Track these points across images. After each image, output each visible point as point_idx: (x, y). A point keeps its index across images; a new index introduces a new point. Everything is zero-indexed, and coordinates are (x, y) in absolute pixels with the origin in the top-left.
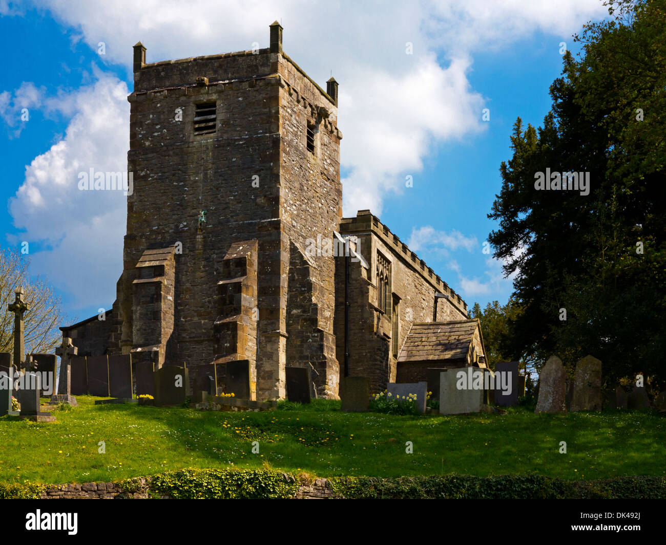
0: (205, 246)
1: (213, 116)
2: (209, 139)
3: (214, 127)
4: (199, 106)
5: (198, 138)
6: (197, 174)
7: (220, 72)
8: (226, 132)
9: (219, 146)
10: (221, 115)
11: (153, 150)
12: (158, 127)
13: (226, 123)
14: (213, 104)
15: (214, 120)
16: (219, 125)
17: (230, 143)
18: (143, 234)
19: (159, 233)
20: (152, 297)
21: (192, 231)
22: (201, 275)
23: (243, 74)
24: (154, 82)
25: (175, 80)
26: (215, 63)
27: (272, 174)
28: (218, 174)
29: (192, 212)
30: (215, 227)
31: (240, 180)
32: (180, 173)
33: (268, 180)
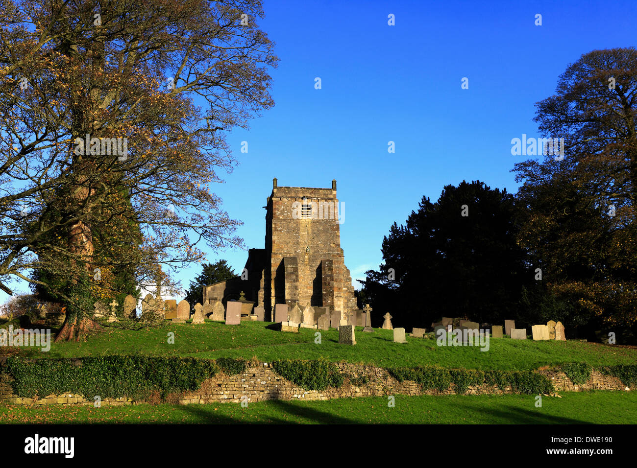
0: (309, 260)
6: (304, 232)
7: (312, 194)
9: (314, 222)
11: (284, 220)
12: (286, 212)
17: (318, 221)
18: (280, 253)
19: (288, 253)
20: (294, 280)
21: (303, 254)
22: (308, 272)
23: (322, 196)
24: (283, 194)
25: (293, 195)
26: (310, 191)
27: (337, 236)
28: (313, 233)
29: (302, 246)
30: (313, 253)
31: (323, 236)
32: (297, 230)
33: (335, 237)
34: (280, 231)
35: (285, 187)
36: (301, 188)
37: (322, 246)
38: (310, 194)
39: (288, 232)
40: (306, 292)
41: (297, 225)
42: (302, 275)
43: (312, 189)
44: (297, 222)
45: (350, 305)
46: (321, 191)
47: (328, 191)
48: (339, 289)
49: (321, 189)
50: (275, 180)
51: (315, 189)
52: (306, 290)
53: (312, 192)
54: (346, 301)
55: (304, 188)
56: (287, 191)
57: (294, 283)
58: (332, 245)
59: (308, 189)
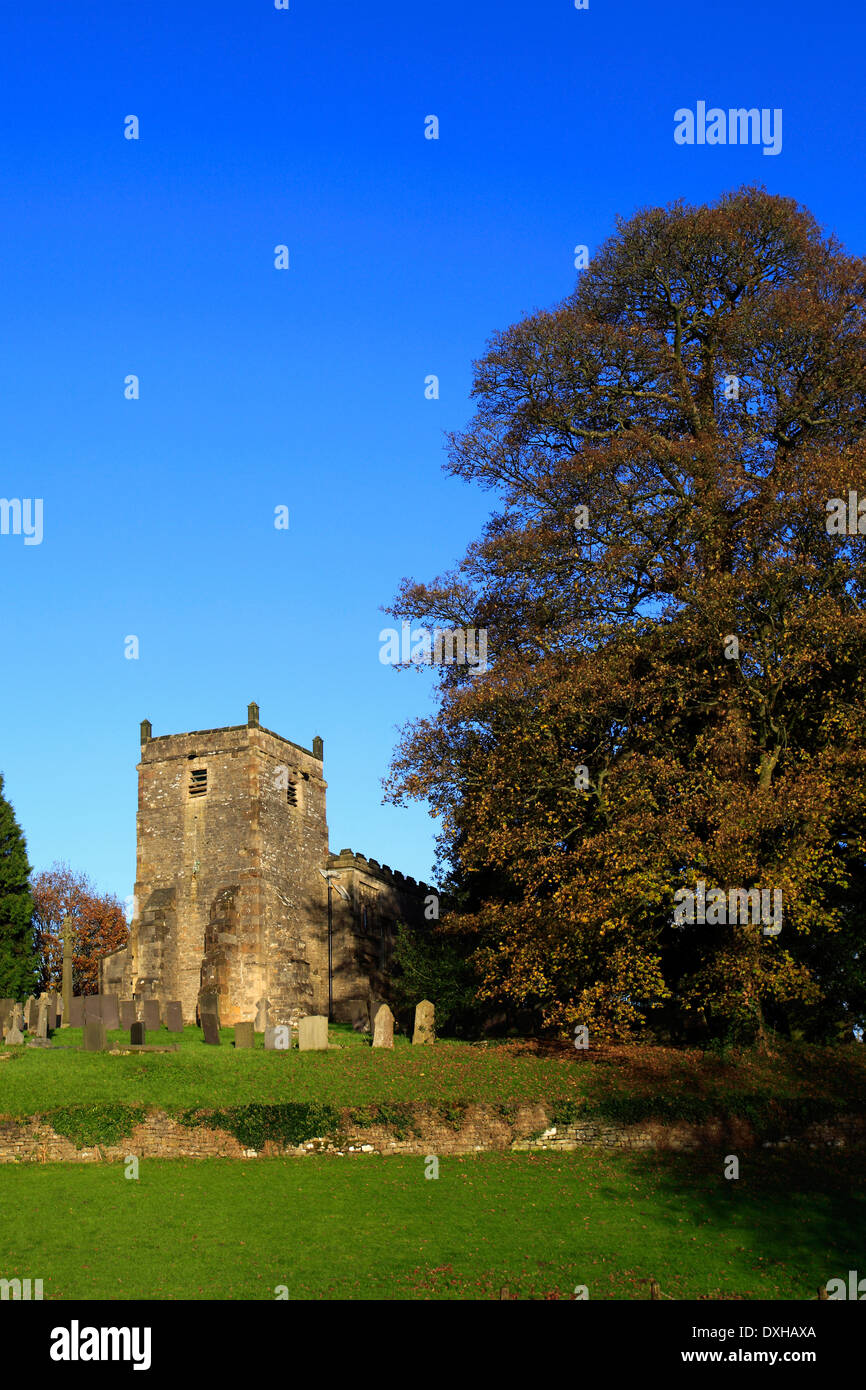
0: (198, 890)
1: (204, 782)
2: (200, 801)
3: (205, 790)
4: (195, 773)
5: (193, 800)
6: (191, 830)
7: (209, 745)
8: (214, 795)
9: (210, 807)
10: (210, 781)
11: (157, 810)
12: (161, 791)
13: (214, 788)
14: (205, 771)
15: (205, 784)
16: (209, 790)
17: (218, 804)
18: (149, 882)
19: (162, 881)
20: (153, 938)
21: (188, 879)
22: (195, 916)
23: (227, 746)
24: (157, 753)
25: (174, 752)
26: (205, 737)
27: (251, 830)
28: (208, 830)
29: (187, 862)
30: (206, 874)
31: (226, 835)
32: (178, 830)
33: (248, 835)
34: (150, 834)
35: (162, 738)
36: (189, 734)
37: (222, 857)
38: (206, 745)
39: (163, 835)
40: (193, 959)
41: (180, 818)
42: (186, 925)
43: (208, 732)
44: (180, 812)
45: (283, 980)
46: (225, 734)
47: (240, 732)
48: (252, 947)
49: (226, 730)
50: (146, 726)
51: (215, 731)
52: (192, 954)
53: (209, 740)
54: (276, 971)
55: (194, 733)
56: (164, 746)
57: (152, 944)
58: (242, 852)
59: (202, 733)
